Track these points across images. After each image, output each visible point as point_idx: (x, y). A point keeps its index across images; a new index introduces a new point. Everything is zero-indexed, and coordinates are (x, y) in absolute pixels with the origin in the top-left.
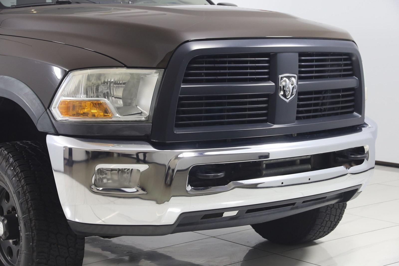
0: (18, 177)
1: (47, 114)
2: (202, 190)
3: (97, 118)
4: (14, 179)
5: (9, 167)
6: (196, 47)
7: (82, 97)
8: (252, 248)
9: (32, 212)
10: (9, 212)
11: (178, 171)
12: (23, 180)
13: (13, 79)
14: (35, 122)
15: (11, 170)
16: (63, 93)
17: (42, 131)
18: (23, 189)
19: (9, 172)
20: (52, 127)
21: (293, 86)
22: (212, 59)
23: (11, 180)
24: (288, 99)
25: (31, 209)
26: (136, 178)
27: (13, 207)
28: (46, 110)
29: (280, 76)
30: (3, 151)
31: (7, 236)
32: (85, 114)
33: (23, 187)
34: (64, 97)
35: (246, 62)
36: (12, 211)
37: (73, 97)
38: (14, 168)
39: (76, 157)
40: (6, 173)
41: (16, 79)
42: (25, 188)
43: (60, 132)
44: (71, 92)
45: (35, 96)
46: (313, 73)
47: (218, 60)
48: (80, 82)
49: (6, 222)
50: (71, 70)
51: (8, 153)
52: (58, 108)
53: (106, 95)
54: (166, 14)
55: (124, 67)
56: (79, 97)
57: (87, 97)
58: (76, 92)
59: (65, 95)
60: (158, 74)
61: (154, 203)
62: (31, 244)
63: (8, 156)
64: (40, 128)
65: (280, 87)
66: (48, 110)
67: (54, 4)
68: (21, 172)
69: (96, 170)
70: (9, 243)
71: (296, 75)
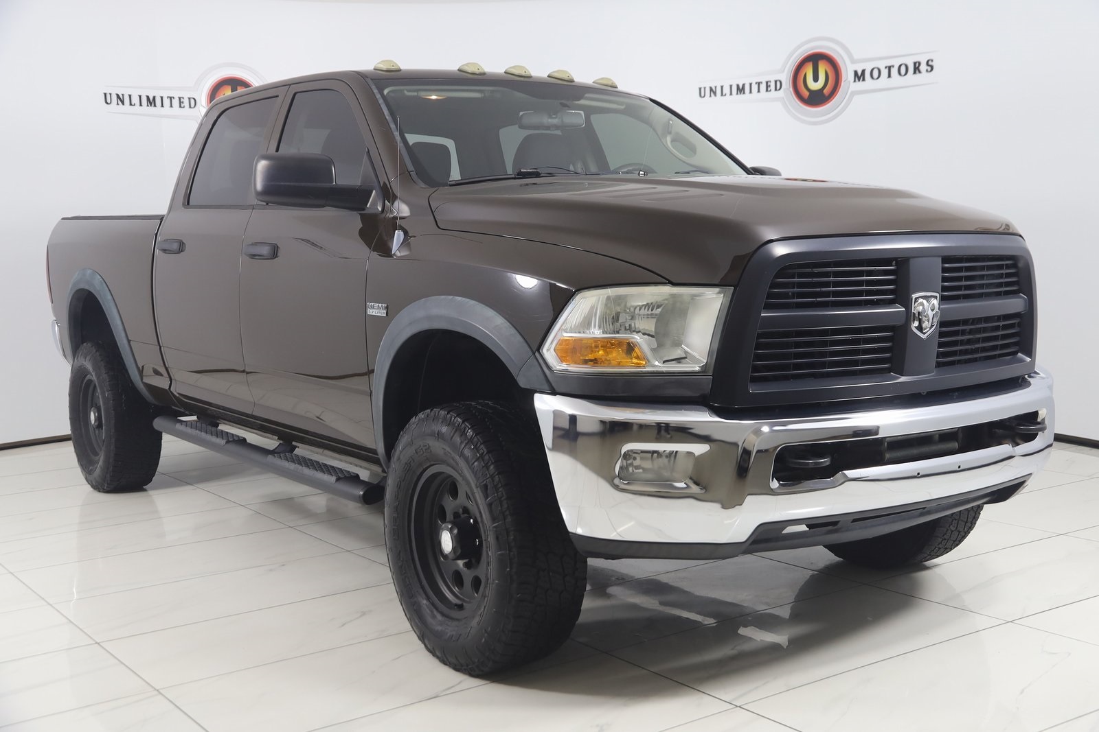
0: (483, 460)
1: (535, 360)
2: (789, 486)
3: (623, 367)
4: (476, 463)
5: (466, 444)
6: (780, 250)
7: (596, 333)
8: (816, 572)
9: (509, 519)
10: (456, 515)
11: (758, 451)
12: (492, 467)
13: (472, 302)
14: (514, 371)
15: (470, 448)
16: (563, 327)
17: (528, 387)
18: (493, 480)
19: (467, 452)
20: (544, 382)
21: (934, 312)
22: (809, 270)
23: (471, 467)
24: (924, 333)
25: (507, 513)
26: (685, 466)
27: (464, 507)
28: (534, 354)
29: (914, 296)
30: (453, 418)
31: (458, 554)
32: (595, 361)
33: (492, 477)
34: (567, 332)
35: (860, 273)
36: (463, 513)
37: (580, 333)
38: (475, 447)
39: (581, 427)
40: (462, 455)
41: (477, 303)
42: (497, 478)
43: (558, 390)
44: (573, 326)
45: (513, 331)
46: (961, 290)
47: (816, 270)
48: (592, 308)
49: (455, 531)
50: (579, 290)
51: (463, 422)
52: (554, 350)
53: (631, 330)
54: (722, 195)
55: (668, 283)
56: (587, 333)
57: (603, 333)
58: (586, 323)
59: (567, 329)
60: (723, 295)
61: (717, 506)
62: (508, 569)
63: (463, 426)
64: (523, 383)
65: (914, 314)
66: (537, 354)
67: (513, 176)
68: (488, 452)
69: (623, 453)
70: (458, 565)
71: (937, 295)
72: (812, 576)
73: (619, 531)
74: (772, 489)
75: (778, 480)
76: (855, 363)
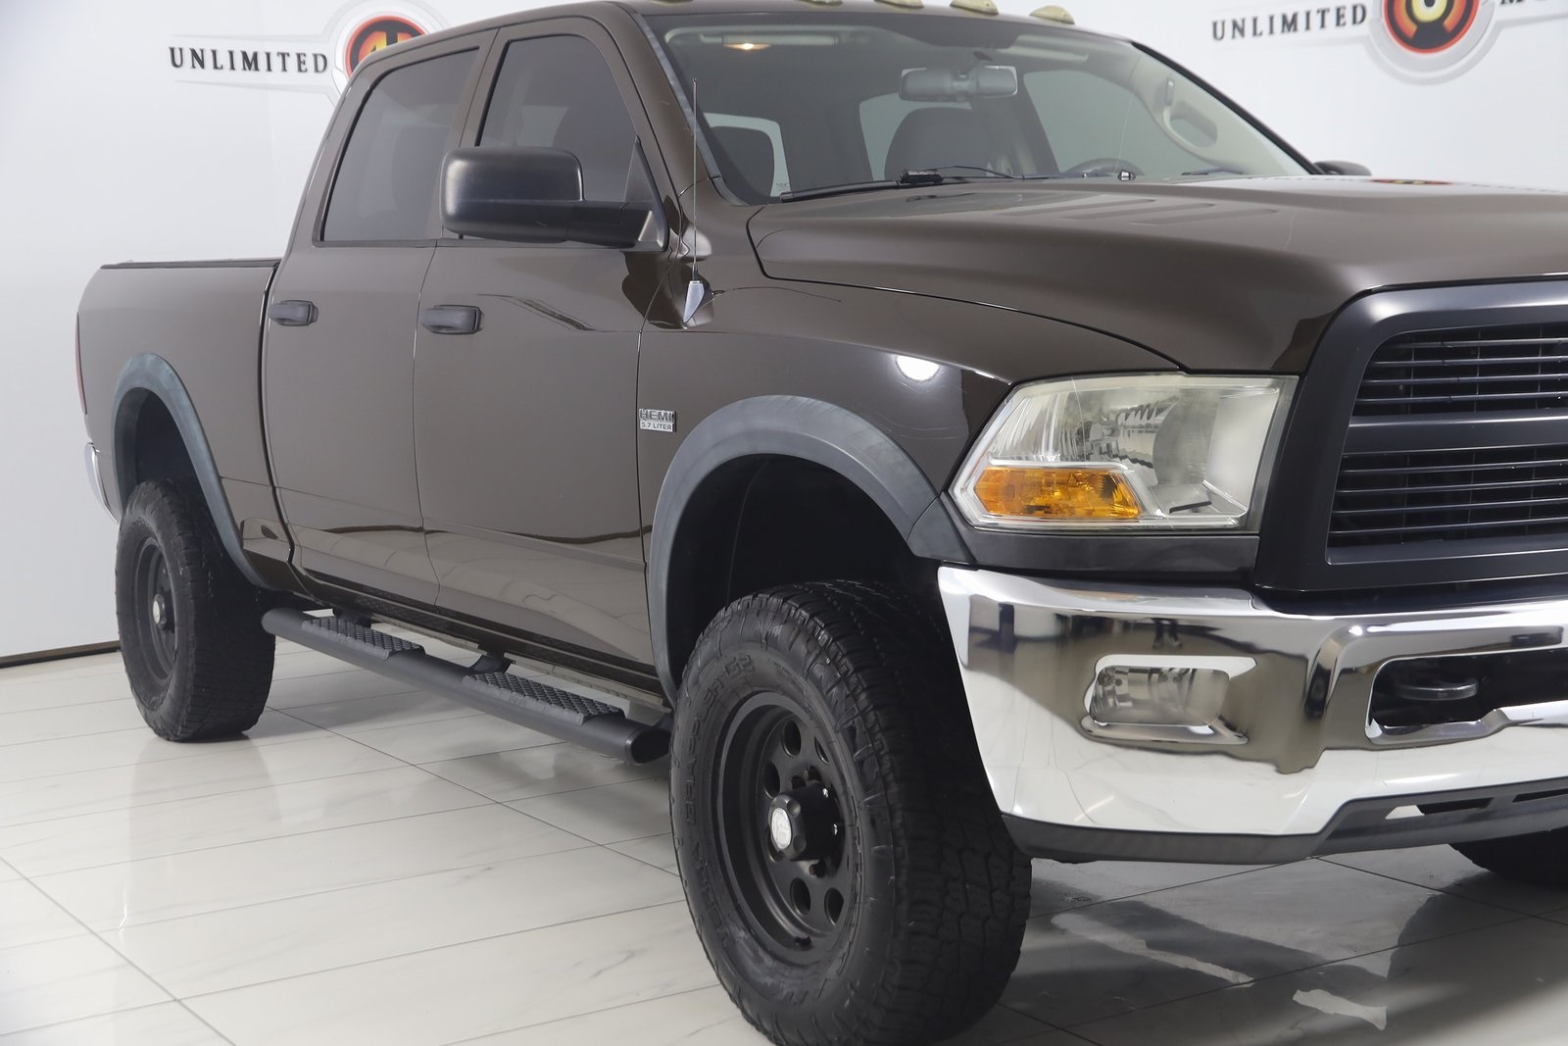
0: (848, 685)
1: (940, 509)
2: (1400, 734)
3: (1097, 519)
4: (834, 690)
5: (817, 656)
6: (1383, 309)
7: (1051, 459)
8: (1438, 893)
9: (894, 789)
10: (797, 781)
11: (1344, 671)
12: (863, 697)
13: (828, 406)
14: (902, 527)
15: (824, 664)
16: (990, 449)
17: (927, 555)
18: (865, 720)
19: (819, 671)
20: (957, 546)
22: (1437, 344)
23: (826, 697)
25: (891, 778)
26: (1213, 696)
27: (812, 768)
28: (938, 496)
30: (793, 611)
31: (802, 850)
32: (1046, 510)
33: (863, 714)
34: (997, 458)
35: (1532, 350)
36: (810, 779)
37: (1020, 459)
38: (832, 660)
39: (1022, 627)
40: (809, 675)
41: (835, 407)
42: (872, 716)
43: (980, 560)
44: (1008, 448)
45: (901, 456)
47: (1450, 344)
48: (1042, 414)
49: (797, 810)
50: (1020, 383)
51: (811, 617)
52: (975, 490)
53: (1110, 453)
54: (1275, 211)
55: (1179, 370)
56: (1038, 459)
57: (1061, 460)
58: (1032, 442)
59: (997, 453)
60: (1278, 390)
61: (1268, 769)
62: (892, 878)
63: (812, 623)
64: (918, 547)
66: (943, 497)
67: (895, 183)
68: (855, 671)
69: (1098, 672)
70: (800, 870)
72: (1432, 900)
73: (1089, 810)
74: (1369, 739)
75: (1381, 723)
76: (1522, 512)
